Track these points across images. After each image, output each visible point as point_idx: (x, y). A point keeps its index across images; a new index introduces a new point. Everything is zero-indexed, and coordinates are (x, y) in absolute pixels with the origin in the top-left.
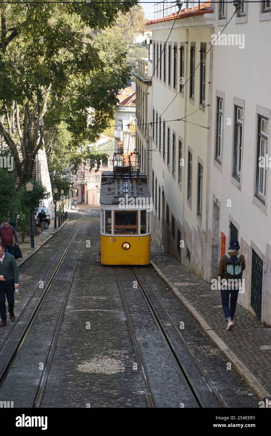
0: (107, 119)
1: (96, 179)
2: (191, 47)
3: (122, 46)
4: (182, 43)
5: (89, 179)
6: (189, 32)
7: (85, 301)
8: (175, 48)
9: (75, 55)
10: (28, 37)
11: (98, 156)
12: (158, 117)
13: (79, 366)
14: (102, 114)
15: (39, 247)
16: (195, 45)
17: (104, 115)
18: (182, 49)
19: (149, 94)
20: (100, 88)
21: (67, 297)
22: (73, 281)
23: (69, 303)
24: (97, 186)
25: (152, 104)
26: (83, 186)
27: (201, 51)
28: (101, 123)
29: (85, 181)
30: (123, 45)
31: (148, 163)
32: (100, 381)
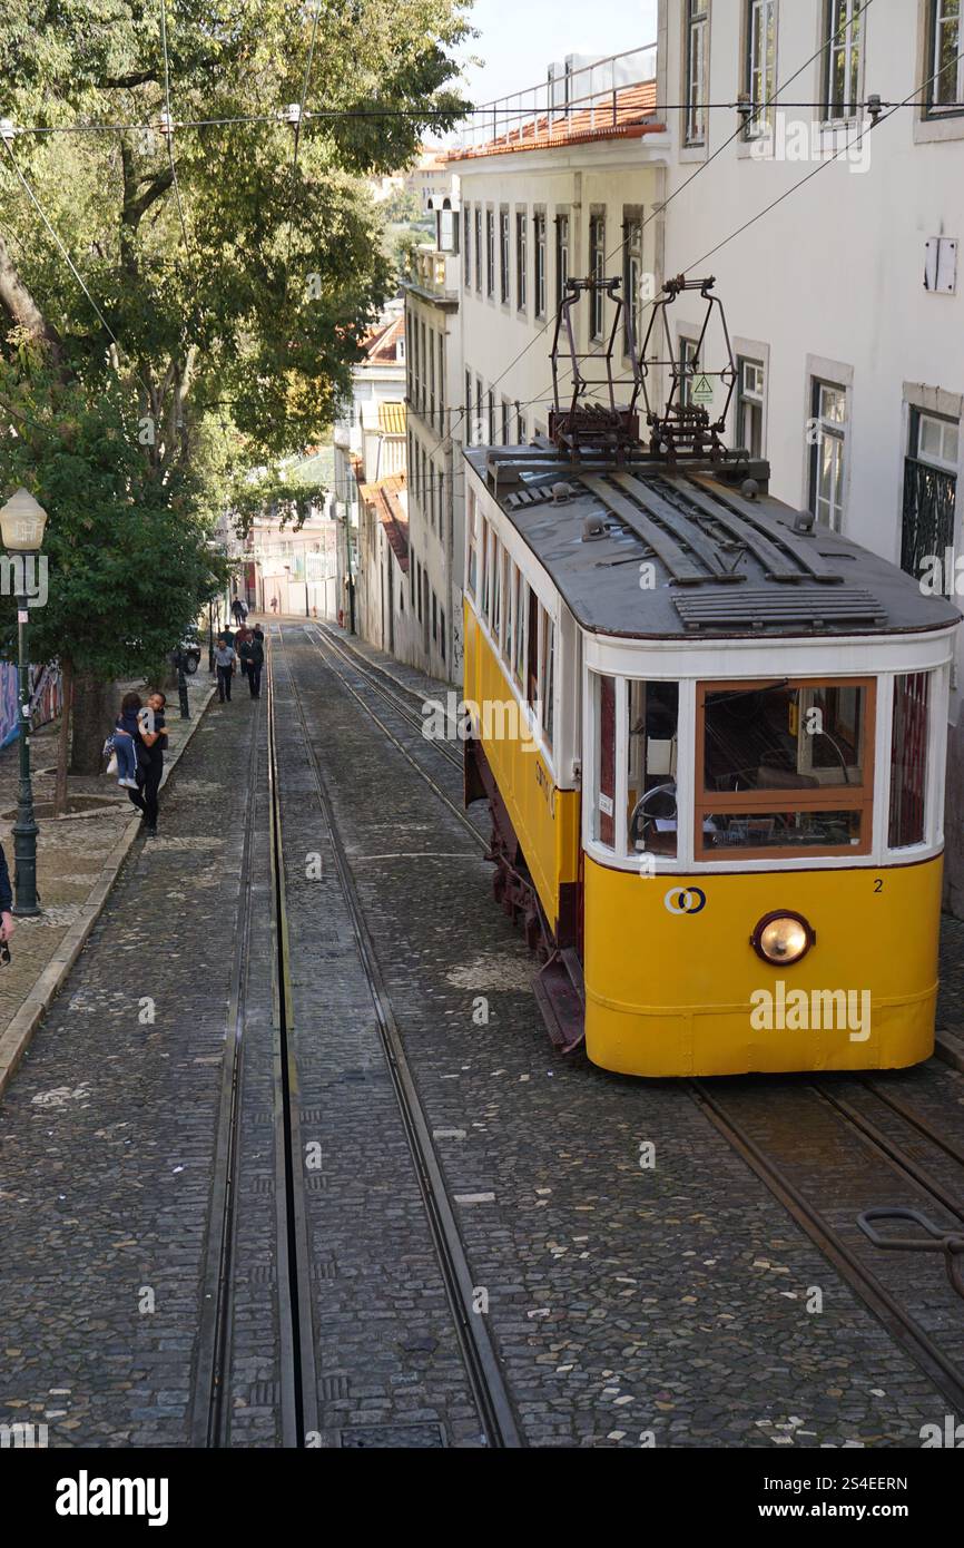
0: (336, 398)
1: (284, 549)
2: (592, 217)
3: (369, 216)
4: (560, 206)
5: (267, 551)
6: (584, 179)
7: (383, 835)
8: (539, 220)
9: (315, 241)
10: (210, 195)
11: (301, 491)
12: (485, 390)
13: (449, 976)
14: (323, 385)
15: (200, 715)
16: (604, 212)
17: (328, 389)
18: (560, 221)
19: (448, 333)
20: (319, 322)
21: (333, 825)
22: (327, 793)
23: (346, 841)
24: (288, 568)
25: (463, 358)
26: (250, 569)
27: (626, 226)
28: (319, 409)
29: (256, 554)
30: (372, 212)
31: (451, 504)
32: (519, 1007)
